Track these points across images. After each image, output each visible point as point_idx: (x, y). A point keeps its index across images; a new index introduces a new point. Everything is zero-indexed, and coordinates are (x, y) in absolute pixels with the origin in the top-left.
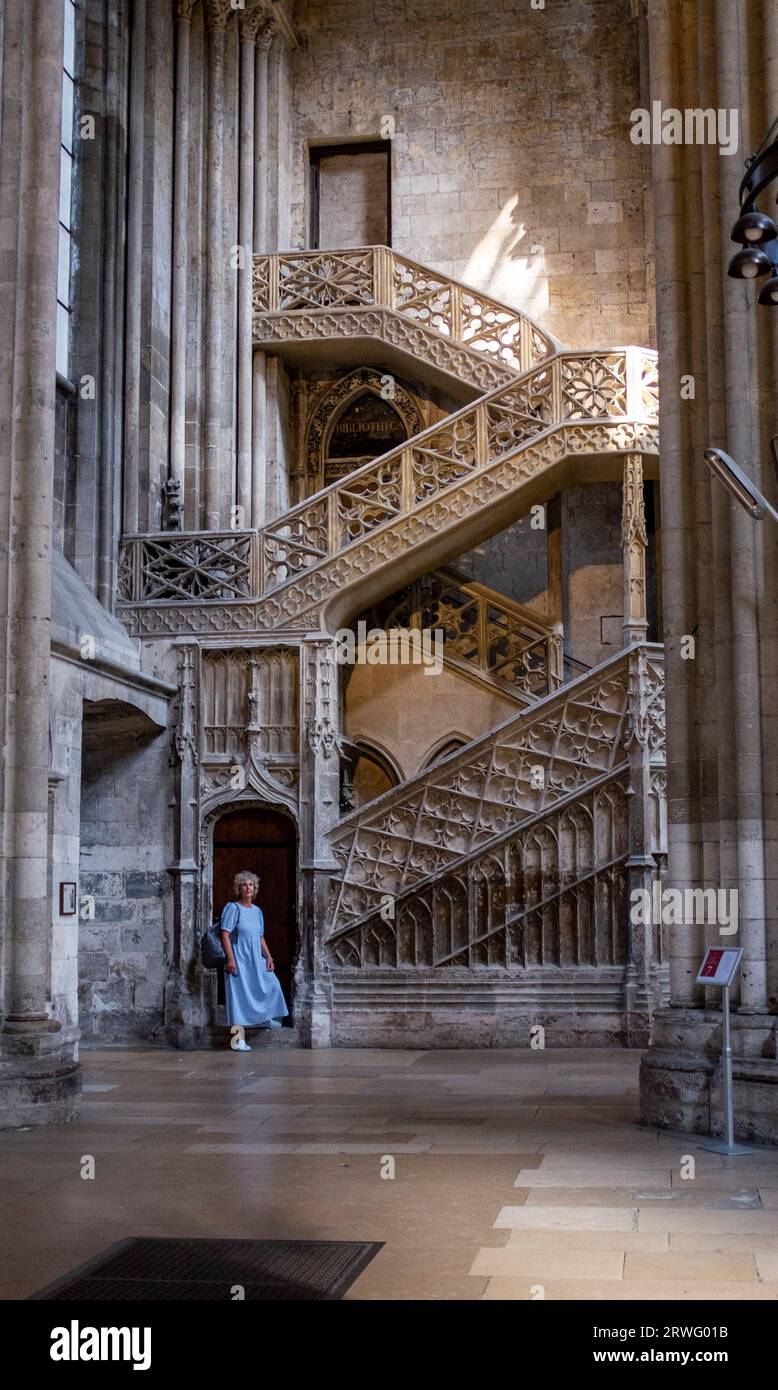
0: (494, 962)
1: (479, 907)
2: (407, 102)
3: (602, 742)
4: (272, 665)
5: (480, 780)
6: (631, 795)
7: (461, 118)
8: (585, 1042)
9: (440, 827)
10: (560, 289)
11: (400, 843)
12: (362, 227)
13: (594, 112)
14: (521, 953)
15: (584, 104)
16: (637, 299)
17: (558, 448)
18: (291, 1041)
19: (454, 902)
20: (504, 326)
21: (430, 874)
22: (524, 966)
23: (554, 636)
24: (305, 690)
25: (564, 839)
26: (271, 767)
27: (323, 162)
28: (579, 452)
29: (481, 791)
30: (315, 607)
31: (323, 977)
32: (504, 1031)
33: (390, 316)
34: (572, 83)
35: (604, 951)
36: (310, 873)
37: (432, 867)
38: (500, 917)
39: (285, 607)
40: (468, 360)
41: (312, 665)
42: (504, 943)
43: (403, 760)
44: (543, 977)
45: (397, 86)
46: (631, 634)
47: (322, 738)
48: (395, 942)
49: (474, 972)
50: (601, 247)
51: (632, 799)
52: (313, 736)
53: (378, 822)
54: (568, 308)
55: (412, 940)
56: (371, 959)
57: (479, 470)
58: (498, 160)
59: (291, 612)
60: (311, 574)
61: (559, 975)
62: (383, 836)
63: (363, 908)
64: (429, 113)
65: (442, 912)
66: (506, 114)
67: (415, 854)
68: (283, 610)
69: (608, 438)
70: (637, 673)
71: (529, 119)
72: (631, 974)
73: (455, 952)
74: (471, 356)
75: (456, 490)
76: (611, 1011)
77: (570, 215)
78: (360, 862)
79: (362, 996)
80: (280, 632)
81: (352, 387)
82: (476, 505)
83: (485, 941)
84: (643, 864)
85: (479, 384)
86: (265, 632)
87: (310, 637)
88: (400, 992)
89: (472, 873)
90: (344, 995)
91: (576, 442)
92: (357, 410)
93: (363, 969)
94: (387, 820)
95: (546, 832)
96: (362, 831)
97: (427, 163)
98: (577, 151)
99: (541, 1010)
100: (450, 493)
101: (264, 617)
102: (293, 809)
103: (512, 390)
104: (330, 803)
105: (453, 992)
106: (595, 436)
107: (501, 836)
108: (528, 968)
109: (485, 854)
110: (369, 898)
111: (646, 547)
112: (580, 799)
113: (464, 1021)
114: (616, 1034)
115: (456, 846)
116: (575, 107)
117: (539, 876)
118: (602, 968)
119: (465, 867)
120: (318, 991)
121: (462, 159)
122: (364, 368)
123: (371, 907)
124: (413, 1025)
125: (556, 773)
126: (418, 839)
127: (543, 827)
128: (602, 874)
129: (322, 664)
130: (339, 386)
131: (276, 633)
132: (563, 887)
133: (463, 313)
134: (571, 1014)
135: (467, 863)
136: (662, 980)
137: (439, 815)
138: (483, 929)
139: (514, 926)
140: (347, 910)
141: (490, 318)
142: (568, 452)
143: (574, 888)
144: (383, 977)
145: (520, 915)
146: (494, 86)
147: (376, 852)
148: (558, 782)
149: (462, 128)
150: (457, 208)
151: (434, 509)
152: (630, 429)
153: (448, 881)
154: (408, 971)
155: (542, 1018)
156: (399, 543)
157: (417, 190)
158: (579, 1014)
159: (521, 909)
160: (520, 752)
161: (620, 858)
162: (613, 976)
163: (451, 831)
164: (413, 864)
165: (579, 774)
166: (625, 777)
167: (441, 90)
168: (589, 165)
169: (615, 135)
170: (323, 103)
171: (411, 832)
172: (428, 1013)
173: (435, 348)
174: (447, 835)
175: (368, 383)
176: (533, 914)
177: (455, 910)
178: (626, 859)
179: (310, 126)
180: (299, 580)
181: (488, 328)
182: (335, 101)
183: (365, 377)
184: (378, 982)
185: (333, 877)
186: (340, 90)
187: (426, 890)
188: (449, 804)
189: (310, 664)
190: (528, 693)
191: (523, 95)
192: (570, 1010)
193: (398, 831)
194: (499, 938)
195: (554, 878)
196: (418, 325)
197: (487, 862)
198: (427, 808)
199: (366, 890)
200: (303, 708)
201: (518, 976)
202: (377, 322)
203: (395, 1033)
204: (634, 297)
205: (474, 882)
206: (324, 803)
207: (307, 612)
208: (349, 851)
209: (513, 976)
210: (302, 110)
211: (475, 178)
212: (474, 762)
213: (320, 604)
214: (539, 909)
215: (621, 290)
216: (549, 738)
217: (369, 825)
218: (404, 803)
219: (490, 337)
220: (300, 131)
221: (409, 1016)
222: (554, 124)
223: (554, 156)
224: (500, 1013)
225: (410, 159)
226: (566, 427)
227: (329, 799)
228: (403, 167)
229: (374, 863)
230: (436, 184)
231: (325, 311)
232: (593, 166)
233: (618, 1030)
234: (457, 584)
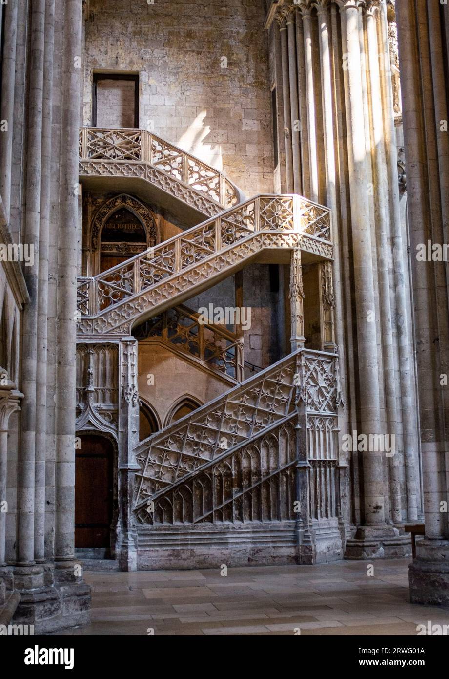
0: (226, 520)
1: (217, 490)
2: (148, 56)
3: (283, 401)
4: (100, 354)
5: (218, 420)
6: (298, 429)
7: (177, 68)
8: (277, 562)
9: (196, 446)
10: (227, 162)
11: (174, 455)
12: (120, 119)
13: (246, 74)
14: (240, 514)
15: (241, 69)
16: (268, 171)
17: (258, 245)
18: (114, 567)
19: (204, 487)
20: (211, 179)
21: (191, 472)
22: (243, 522)
23: (239, 344)
24: (121, 368)
25: (263, 452)
26: (101, 411)
27: (99, 82)
28: (269, 247)
29: (219, 426)
30: (127, 322)
31: (133, 530)
32: (234, 557)
33: (150, 167)
34: (234, 57)
35: (284, 513)
36: (125, 472)
37: (192, 468)
38: (229, 495)
39: (110, 322)
40: (192, 195)
41: (126, 355)
42: (232, 509)
43: (158, 409)
44: (253, 528)
45: (142, 47)
46: (298, 344)
47: (132, 396)
48: (172, 510)
49: (215, 525)
50: (250, 143)
51: (300, 431)
52: (127, 394)
53: (162, 443)
54: (232, 172)
55: (181, 508)
56: (158, 520)
57: (217, 253)
58: (196, 92)
59: (113, 325)
60: (124, 304)
61: (261, 526)
62: (165, 451)
63: (153, 491)
64: (160, 63)
65: (197, 493)
66: (200, 69)
67: (182, 460)
68: (109, 323)
69: (284, 241)
70: (301, 364)
71: (212, 73)
72: (300, 525)
73: (206, 515)
74: (193, 192)
75: (204, 263)
76: (290, 545)
77: (233, 124)
78: (152, 465)
79: (154, 541)
80: (107, 336)
81: (117, 204)
82: (215, 272)
83: (221, 508)
84: (306, 466)
85: (198, 208)
86: (98, 335)
87: (124, 339)
88: (175, 538)
89: (214, 471)
90: (144, 541)
91: (268, 242)
92: (117, 217)
93: (154, 525)
94: (167, 442)
95: (253, 448)
96: (153, 448)
97: (158, 89)
98: (237, 92)
99: (253, 546)
100: (202, 264)
101: (97, 327)
102: (115, 435)
103: (234, 212)
104: (135, 432)
105: (204, 537)
106: (278, 239)
107: (230, 450)
108: (245, 523)
109: (221, 461)
110: (157, 485)
111: (304, 299)
112: (271, 431)
113: (212, 553)
114: (293, 558)
115: (205, 456)
116: (236, 70)
117: (250, 472)
118: (284, 522)
119: (210, 468)
120: (130, 539)
121: (178, 89)
122: (124, 194)
123: (158, 490)
124: (184, 556)
125: (258, 417)
126: (184, 452)
127: (253, 447)
128: (283, 471)
129: (131, 354)
130: (110, 203)
131: (105, 336)
132: (263, 479)
133: (189, 169)
134: (269, 547)
135: (212, 466)
136: (315, 528)
137: (196, 439)
138: (220, 502)
139: (237, 500)
140: (145, 493)
141: (203, 173)
142: (263, 247)
143: (269, 479)
144: (165, 530)
145: (240, 494)
146: (194, 54)
147: (161, 459)
148: (259, 421)
149: (177, 73)
150: (174, 115)
151: (193, 273)
152: (295, 237)
153: (202, 475)
154: (180, 526)
155: (254, 550)
156: (174, 290)
157: (153, 103)
158: (274, 547)
159: (241, 490)
160: (240, 406)
161: (293, 462)
162: (290, 526)
163: (202, 447)
164: (182, 466)
165: (271, 417)
166: (295, 419)
167: (166, 52)
168: (243, 100)
169: (256, 87)
170: (102, 50)
171: (181, 448)
172: (192, 549)
173: (174, 187)
174: (200, 450)
175: (126, 203)
176: (247, 493)
177: (205, 491)
178: (296, 463)
179: (95, 62)
180: (117, 307)
181: (202, 179)
182: (109, 50)
183: (124, 199)
184: (163, 532)
185: (136, 474)
186: (112, 45)
187: (190, 481)
188: (201, 433)
189: (124, 354)
190: (226, 373)
191: (209, 60)
192: (269, 545)
193: (173, 448)
194: (229, 507)
195: (258, 473)
196: (165, 173)
197: (222, 465)
198: (189, 435)
199: (156, 480)
200: (120, 378)
201: (239, 527)
202: (143, 170)
203: (174, 561)
204: (266, 170)
205: (215, 476)
206: (133, 432)
207: (122, 325)
208: (146, 459)
209: (237, 527)
210: (90, 52)
211: (184, 100)
212: (215, 411)
213: (130, 321)
214: (250, 491)
215: (259, 166)
216: (255, 398)
217: (157, 444)
218: (177, 433)
219: (203, 183)
220: (89, 64)
221: (182, 551)
222: (225, 77)
223: (225, 93)
224: (231, 548)
225: (150, 86)
226: (263, 234)
227: (135, 430)
228: (146, 90)
229: (159, 466)
230: (163, 101)
231: (114, 162)
232: (245, 101)
233: (294, 555)
234: (188, 314)
